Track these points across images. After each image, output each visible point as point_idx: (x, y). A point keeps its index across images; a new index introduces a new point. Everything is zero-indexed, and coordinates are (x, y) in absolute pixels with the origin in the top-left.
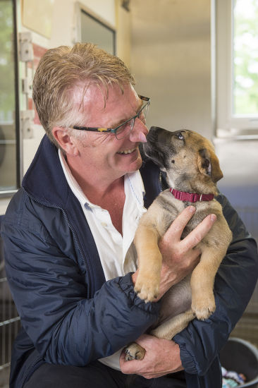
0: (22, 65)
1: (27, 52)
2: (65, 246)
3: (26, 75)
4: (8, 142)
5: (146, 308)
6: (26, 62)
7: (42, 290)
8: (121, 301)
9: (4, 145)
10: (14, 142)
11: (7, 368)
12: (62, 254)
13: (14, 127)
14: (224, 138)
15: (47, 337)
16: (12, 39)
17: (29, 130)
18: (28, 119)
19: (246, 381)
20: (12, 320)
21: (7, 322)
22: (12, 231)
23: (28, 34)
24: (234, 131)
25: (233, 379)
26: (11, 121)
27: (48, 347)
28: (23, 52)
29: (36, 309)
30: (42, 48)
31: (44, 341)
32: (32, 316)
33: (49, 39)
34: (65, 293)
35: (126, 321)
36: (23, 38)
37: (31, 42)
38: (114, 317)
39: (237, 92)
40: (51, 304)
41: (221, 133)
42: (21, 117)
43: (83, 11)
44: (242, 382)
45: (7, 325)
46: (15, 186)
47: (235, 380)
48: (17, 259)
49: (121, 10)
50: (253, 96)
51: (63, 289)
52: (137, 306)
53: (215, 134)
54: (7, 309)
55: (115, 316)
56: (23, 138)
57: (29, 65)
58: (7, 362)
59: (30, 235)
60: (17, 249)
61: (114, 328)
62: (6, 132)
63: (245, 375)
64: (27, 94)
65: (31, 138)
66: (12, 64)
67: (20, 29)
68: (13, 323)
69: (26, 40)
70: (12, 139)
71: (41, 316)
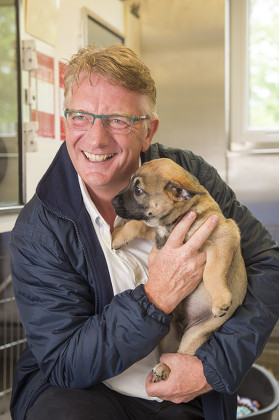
0: (25, 75)
1: (30, 60)
2: (77, 263)
3: (30, 85)
4: (9, 155)
5: (159, 319)
6: (30, 71)
7: (50, 306)
8: (134, 311)
9: (6, 158)
10: (17, 155)
11: (7, 394)
12: (73, 271)
13: (17, 140)
14: (239, 152)
15: (54, 356)
16: (15, 46)
17: (32, 143)
18: (31, 131)
19: (260, 408)
20: (14, 344)
21: (8, 346)
22: (23, 243)
23: (32, 42)
24: (249, 145)
25: (246, 406)
26: (14, 134)
27: (54, 368)
28: (27, 61)
29: (43, 327)
30: (46, 57)
31: (49, 362)
32: (39, 333)
33: (53, 46)
34: (75, 311)
35: (138, 332)
36: (26, 46)
37: (34, 50)
38: (126, 329)
39: (253, 103)
40: (60, 322)
41: (235, 146)
42: (23, 130)
43: (90, 18)
44: (255, 409)
45: (9, 349)
46: (17, 202)
47: (249, 407)
48: (27, 272)
49: (131, 17)
50: (269, 108)
51: (73, 306)
52: (150, 317)
53: (229, 148)
54: (9, 332)
55: (127, 327)
56: (26, 151)
57: (33, 74)
58: (8, 387)
59: (42, 248)
60: (27, 262)
61: (127, 341)
62: (8, 145)
63: (259, 402)
64: (30, 105)
65: (34, 151)
66: (15, 73)
67: (23, 37)
68: (15, 347)
69: (29, 48)
70: (14, 152)
71: (48, 334)
